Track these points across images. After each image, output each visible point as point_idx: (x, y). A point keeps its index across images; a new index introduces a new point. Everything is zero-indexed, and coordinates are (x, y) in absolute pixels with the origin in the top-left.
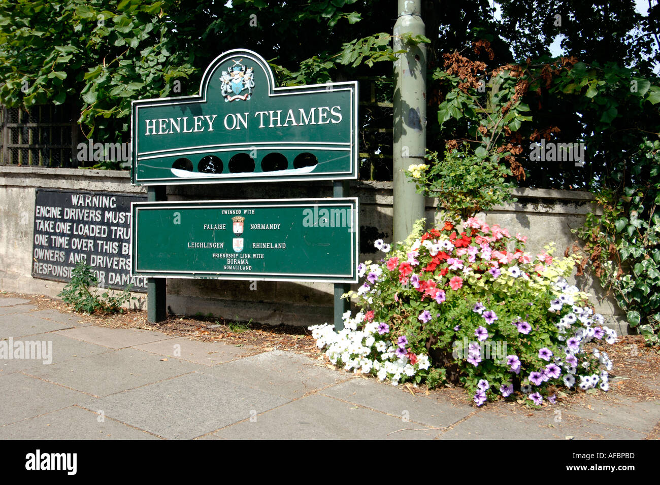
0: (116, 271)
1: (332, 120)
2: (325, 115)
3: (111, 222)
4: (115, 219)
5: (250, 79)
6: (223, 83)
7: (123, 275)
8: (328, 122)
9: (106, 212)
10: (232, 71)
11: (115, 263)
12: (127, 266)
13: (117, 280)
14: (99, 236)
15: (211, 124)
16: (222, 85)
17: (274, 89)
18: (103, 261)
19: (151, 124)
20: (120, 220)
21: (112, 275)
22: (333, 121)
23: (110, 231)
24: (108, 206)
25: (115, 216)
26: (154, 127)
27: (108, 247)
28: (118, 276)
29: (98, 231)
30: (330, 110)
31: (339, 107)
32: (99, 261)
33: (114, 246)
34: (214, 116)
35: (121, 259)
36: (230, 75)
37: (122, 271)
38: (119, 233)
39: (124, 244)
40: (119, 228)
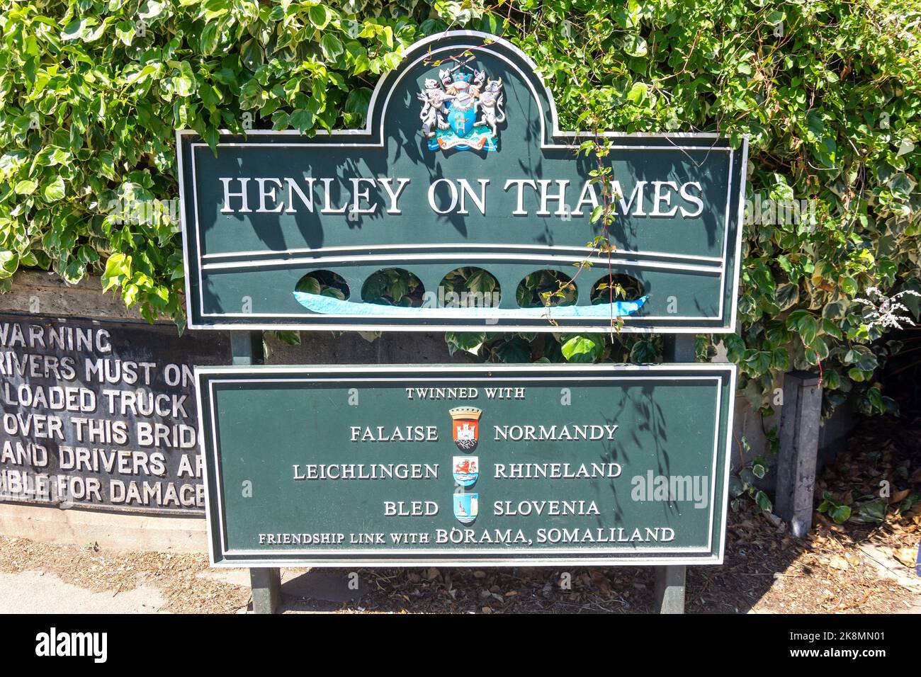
0: (126, 478)
1: (682, 209)
2: (667, 197)
3: (101, 379)
4: (113, 374)
5: (495, 104)
6: (427, 106)
7: (145, 483)
8: (672, 213)
9: (88, 362)
10: (452, 81)
11: (122, 462)
12: (152, 467)
13: (130, 495)
14: (74, 408)
15: (394, 197)
16: (424, 110)
17: (557, 132)
18: (91, 460)
19: (235, 187)
20: (125, 376)
21: (116, 486)
22: (684, 213)
23: (102, 401)
24: (90, 348)
25: (112, 367)
26: (244, 194)
27: (100, 431)
28: (132, 486)
29: (70, 399)
30: (679, 188)
31: (697, 184)
32: (79, 459)
33: (115, 429)
34: (404, 181)
35: (136, 454)
36: (445, 89)
37: (140, 478)
38: (124, 403)
39: (140, 425)
40: (125, 394)
